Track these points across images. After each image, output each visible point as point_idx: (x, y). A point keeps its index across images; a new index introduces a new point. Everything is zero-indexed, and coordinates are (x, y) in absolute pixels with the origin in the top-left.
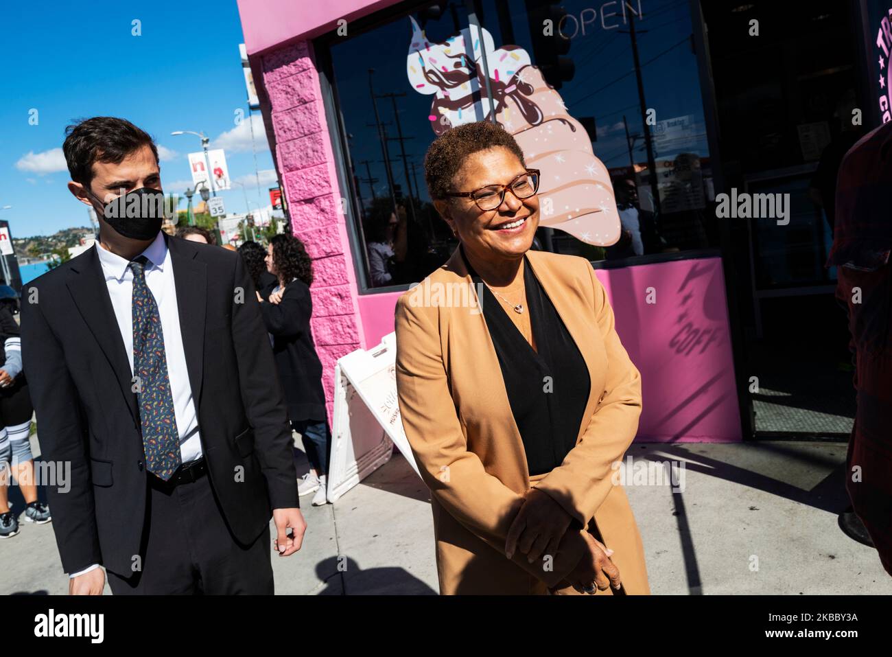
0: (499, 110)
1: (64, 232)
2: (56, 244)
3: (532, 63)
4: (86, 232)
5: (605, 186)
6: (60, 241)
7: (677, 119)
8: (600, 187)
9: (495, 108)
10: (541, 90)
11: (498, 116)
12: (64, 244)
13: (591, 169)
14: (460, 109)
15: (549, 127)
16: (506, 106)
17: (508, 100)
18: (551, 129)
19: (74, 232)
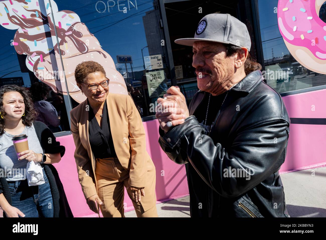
0: (61, 43)
3: (81, 22)
5: (122, 85)
7: (155, 56)
8: (120, 85)
9: (59, 42)
10: (86, 36)
11: (61, 46)
13: (115, 77)
14: (35, 41)
15: (92, 55)
16: (66, 42)
17: (67, 39)
18: (92, 56)
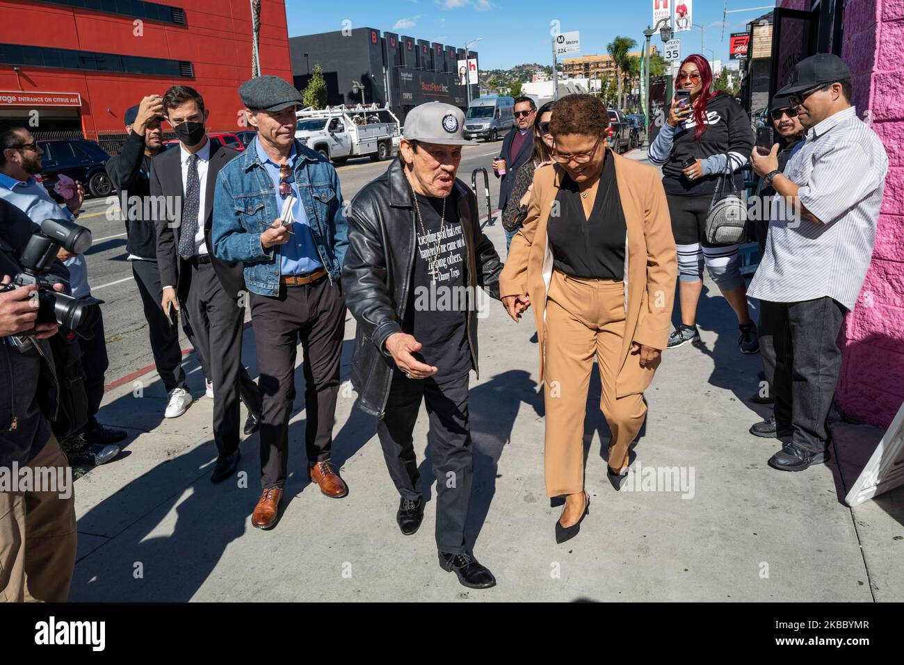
1: (520, 67)
2: (511, 79)
4: (537, 69)
6: (515, 76)
12: (517, 79)
19: (528, 68)
